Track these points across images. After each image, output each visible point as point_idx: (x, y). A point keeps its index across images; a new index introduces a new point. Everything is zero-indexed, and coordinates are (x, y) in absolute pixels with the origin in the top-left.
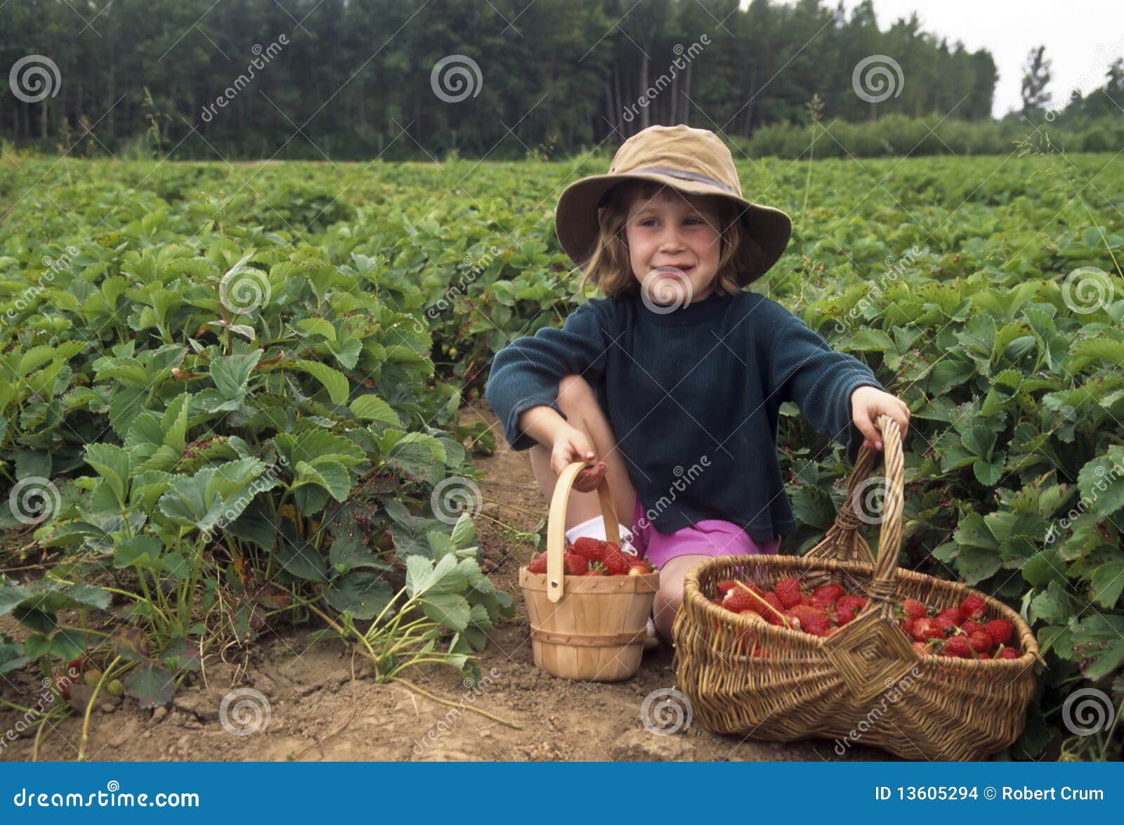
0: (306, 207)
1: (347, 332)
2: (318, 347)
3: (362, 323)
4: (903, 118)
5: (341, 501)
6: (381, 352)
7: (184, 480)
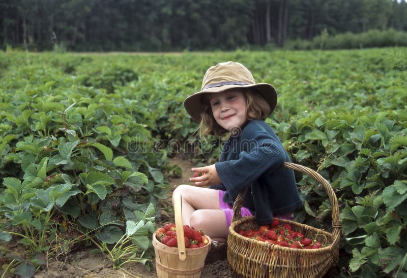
0: (122, 74)
1: (116, 132)
2: (104, 138)
3: (122, 128)
4: (377, 32)
5: (102, 199)
6: (129, 140)
7: (42, 191)
